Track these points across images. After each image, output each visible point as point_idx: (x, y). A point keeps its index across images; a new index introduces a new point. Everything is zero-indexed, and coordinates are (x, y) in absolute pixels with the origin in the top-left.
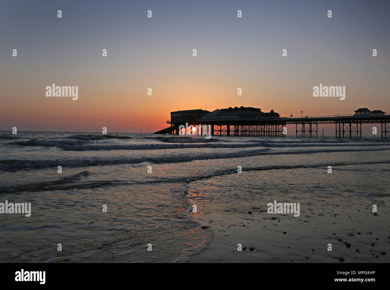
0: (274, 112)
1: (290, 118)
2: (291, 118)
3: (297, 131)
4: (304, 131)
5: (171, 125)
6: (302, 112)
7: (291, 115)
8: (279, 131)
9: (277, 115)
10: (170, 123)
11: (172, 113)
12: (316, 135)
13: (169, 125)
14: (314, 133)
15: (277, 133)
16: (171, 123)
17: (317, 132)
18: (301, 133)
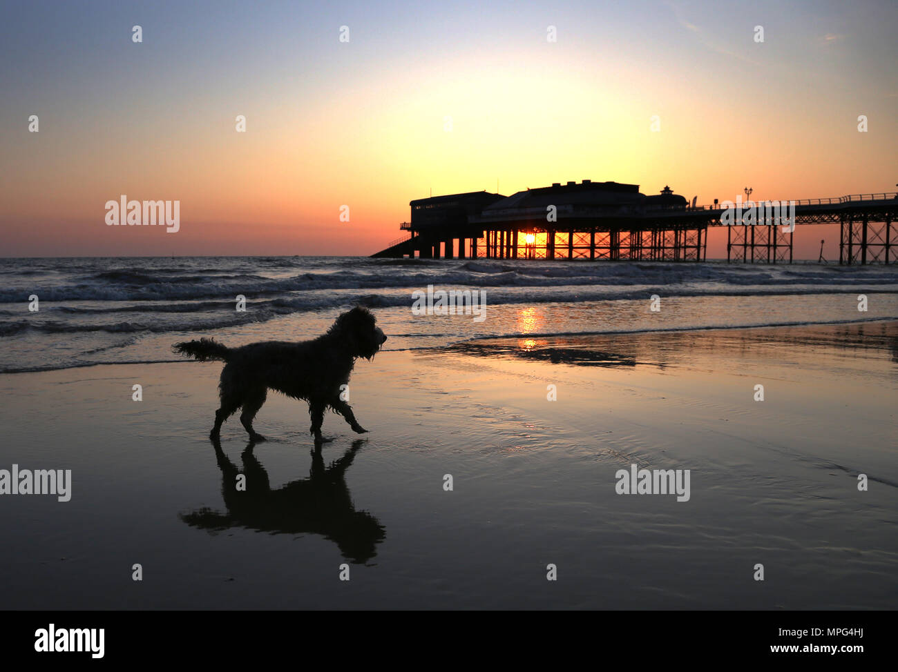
0: (673, 193)
1: (711, 207)
2: (713, 208)
3: (729, 246)
4: (753, 246)
5: (413, 234)
6: (748, 192)
7: (716, 201)
8: (686, 247)
9: (681, 200)
10: (408, 229)
11: (413, 204)
12: (787, 257)
13: (407, 235)
14: (782, 252)
15: (682, 252)
16: (411, 228)
17: (791, 247)
18: (740, 250)
